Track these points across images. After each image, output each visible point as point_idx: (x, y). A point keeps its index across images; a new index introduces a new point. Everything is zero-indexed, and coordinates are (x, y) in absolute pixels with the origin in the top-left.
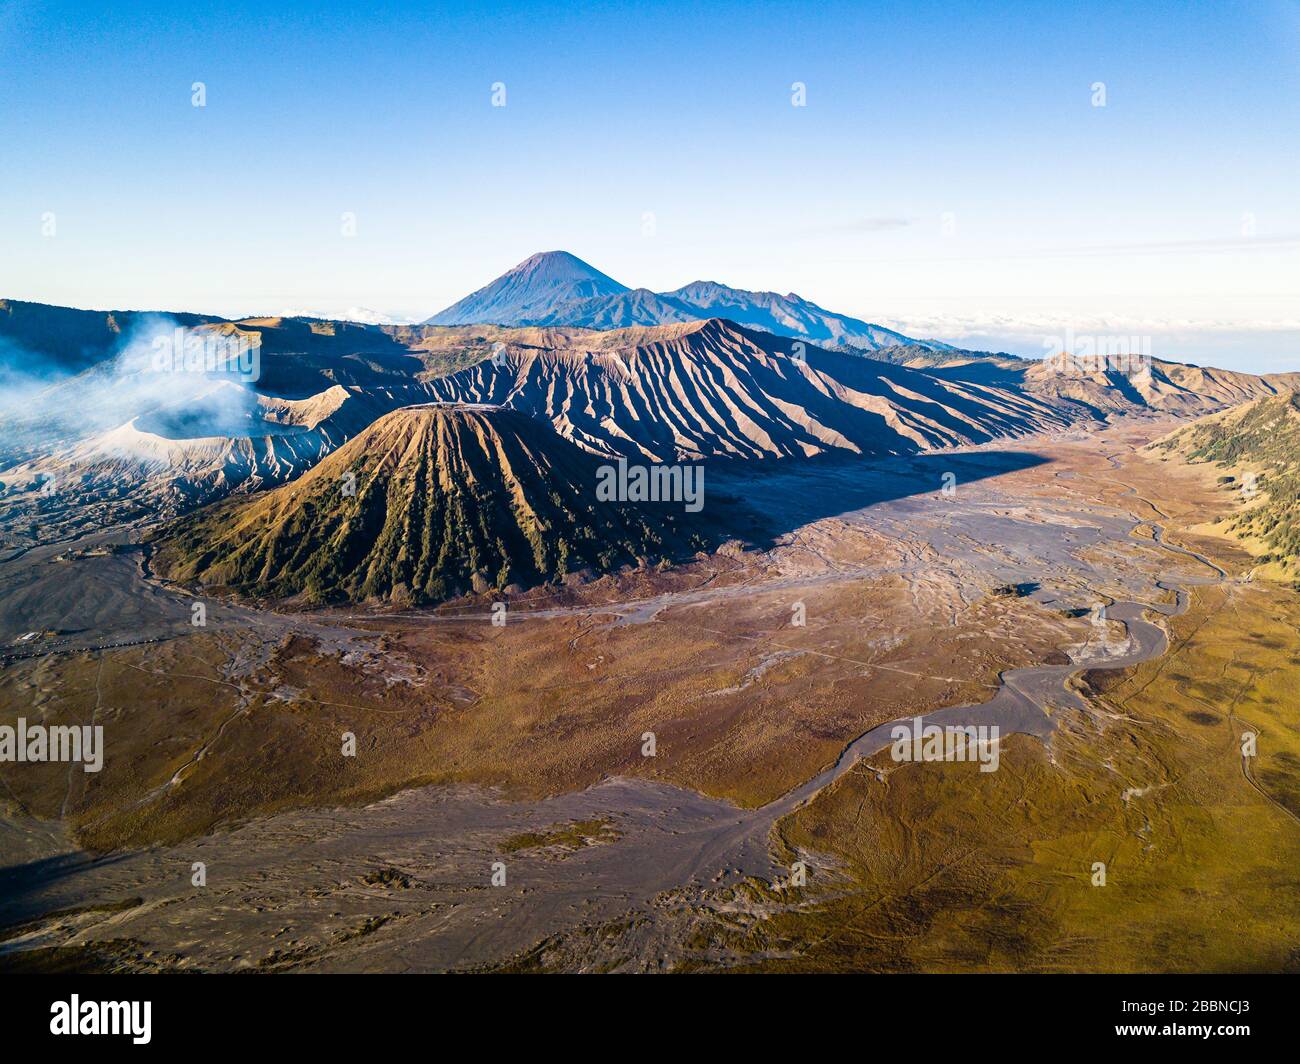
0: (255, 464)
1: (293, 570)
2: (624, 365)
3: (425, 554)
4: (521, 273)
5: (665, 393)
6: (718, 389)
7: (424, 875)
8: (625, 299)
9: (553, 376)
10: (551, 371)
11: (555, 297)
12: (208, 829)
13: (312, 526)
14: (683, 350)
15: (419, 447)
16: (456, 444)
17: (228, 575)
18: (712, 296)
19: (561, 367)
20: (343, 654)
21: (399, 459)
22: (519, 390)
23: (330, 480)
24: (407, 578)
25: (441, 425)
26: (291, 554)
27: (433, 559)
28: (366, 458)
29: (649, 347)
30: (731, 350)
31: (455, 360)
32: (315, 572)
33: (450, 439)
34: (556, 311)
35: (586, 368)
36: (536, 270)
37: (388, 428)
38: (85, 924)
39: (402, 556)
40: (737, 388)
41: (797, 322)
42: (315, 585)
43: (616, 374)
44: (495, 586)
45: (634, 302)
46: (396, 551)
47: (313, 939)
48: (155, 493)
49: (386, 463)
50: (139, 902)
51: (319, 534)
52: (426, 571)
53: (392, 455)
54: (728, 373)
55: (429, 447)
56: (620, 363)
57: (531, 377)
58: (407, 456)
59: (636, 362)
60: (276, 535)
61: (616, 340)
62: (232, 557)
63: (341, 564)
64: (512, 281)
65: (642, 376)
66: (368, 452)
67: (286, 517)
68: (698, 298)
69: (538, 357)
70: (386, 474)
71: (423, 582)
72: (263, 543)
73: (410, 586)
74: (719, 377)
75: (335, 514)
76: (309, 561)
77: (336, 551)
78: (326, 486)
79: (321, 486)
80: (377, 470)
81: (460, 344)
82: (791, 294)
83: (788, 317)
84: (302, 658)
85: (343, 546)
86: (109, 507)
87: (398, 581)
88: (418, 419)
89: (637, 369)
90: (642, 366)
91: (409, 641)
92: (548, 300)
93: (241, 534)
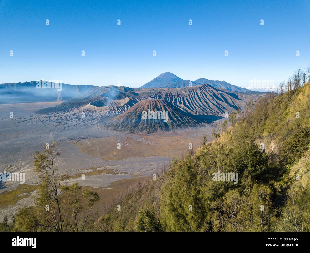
0: (113, 111)
1: (125, 128)
2: (185, 93)
3: (149, 125)
4: (160, 77)
5: (194, 99)
6: (206, 98)
7: (157, 165)
8: (184, 82)
9: (170, 96)
10: (170, 95)
11: (167, 83)
12: (122, 159)
13: (128, 120)
14: (198, 90)
15: (147, 106)
16: (154, 106)
17: (113, 128)
18: (204, 82)
19: (172, 94)
20: (137, 140)
21: (144, 108)
22: (163, 99)
23: (131, 112)
24: (147, 129)
25: (151, 102)
26: (124, 125)
27: (151, 126)
28: (137, 108)
29: (191, 90)
30: (209, 91)
31: (149, 94)
32: (129, 128)
33: (153, 105)
34: (168, 85)
35: (177, 94)
36: (163, 76)
37: (141, 103)
38: (108, 167)
39: (145, 125)
40: (210, 98)
41: (224, 87)
42: (129, 130)
43: (184, 96)
44: (162, 131)
45: (186, 83)
46: (144, 124)
47: (142, 170)
48: (96, 116)
49: (141, 109)
50: (115, 166)
51: (129, 121)
52: (150, 128)
53: (142, 107)
54: (208, 95)
55: (149, 106)
56: (184, 93)
57: (166, 96)
58: (145, 108)
59: (188, 93)
60: (122, 121)
61: (183, 89)
62: (114, 125)
63: (134, 127)
64: (158, 79)
65: (189, 96)
66: (138, 107)
67: (123, 118)
68: (201, 82)
69: (167, 92)
70: (141, 111)
71: (149, 130)
72: (119, 123)
73: (147, 130)
74: (206, 96)
75: (132, 118)
76: (128, 126)
77: (133, 124)
78: (130, 113)
79: (129, 113)
80: (140, 110)
81: (149, 91)
82: (223, 81)
83: (222, 86)
84: (130, 140)
85: (134, 123)
86: (88, 118)
87: (145, 130)
88: (147, 101)
89: (188, 94)
90: (189, 94)
91: (148, 138)
92: (166, 83)
93: (115, 122)
